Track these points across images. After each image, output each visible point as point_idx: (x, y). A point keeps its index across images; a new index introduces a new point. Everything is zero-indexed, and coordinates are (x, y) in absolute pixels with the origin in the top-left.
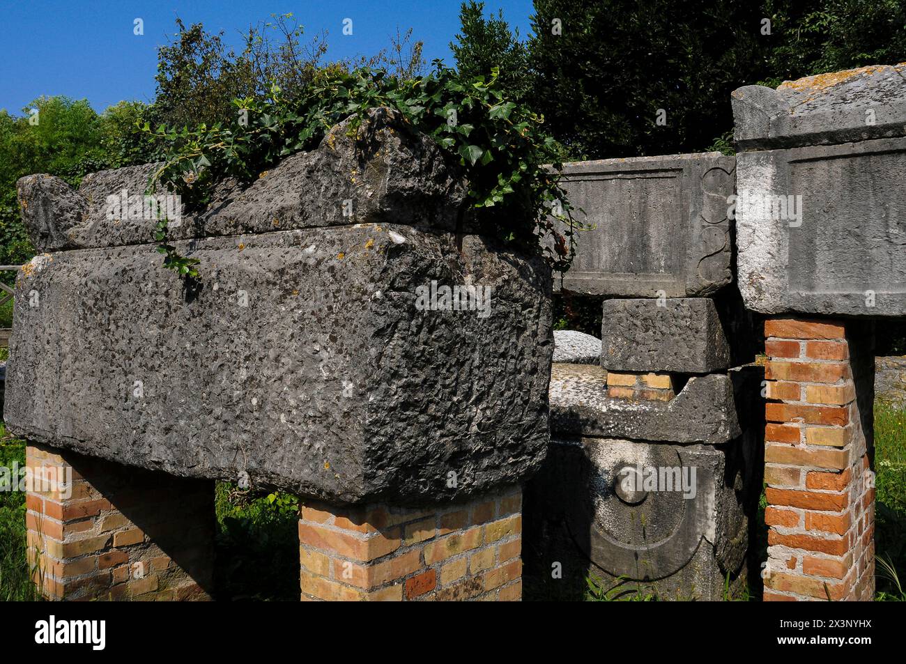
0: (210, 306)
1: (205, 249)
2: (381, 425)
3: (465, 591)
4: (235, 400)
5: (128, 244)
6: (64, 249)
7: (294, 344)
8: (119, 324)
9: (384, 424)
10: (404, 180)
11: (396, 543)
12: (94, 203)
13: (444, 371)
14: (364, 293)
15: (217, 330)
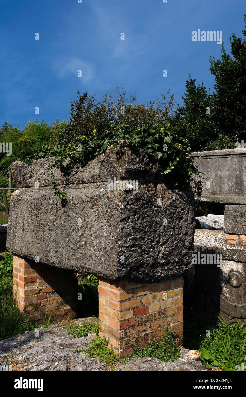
0: (70, 209)
1: (69, 189)
2: (123, 253)
3: (159, 315)
4: (77, 242)
5: (45, 186)
6: (26, 187)
7: (96, 223)
8: (42, 214)
9: (124, 252)
10: (133, 166)
11: (131, 295)
12: (36, 171)
13: (148, 234)
14: (118, 206)
15: (72, 217)
